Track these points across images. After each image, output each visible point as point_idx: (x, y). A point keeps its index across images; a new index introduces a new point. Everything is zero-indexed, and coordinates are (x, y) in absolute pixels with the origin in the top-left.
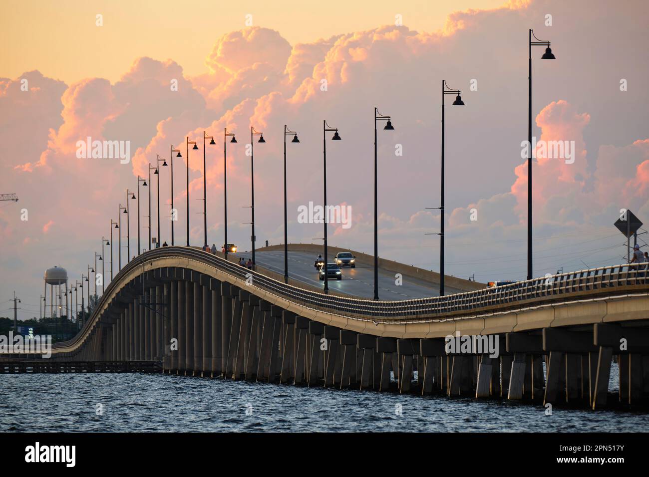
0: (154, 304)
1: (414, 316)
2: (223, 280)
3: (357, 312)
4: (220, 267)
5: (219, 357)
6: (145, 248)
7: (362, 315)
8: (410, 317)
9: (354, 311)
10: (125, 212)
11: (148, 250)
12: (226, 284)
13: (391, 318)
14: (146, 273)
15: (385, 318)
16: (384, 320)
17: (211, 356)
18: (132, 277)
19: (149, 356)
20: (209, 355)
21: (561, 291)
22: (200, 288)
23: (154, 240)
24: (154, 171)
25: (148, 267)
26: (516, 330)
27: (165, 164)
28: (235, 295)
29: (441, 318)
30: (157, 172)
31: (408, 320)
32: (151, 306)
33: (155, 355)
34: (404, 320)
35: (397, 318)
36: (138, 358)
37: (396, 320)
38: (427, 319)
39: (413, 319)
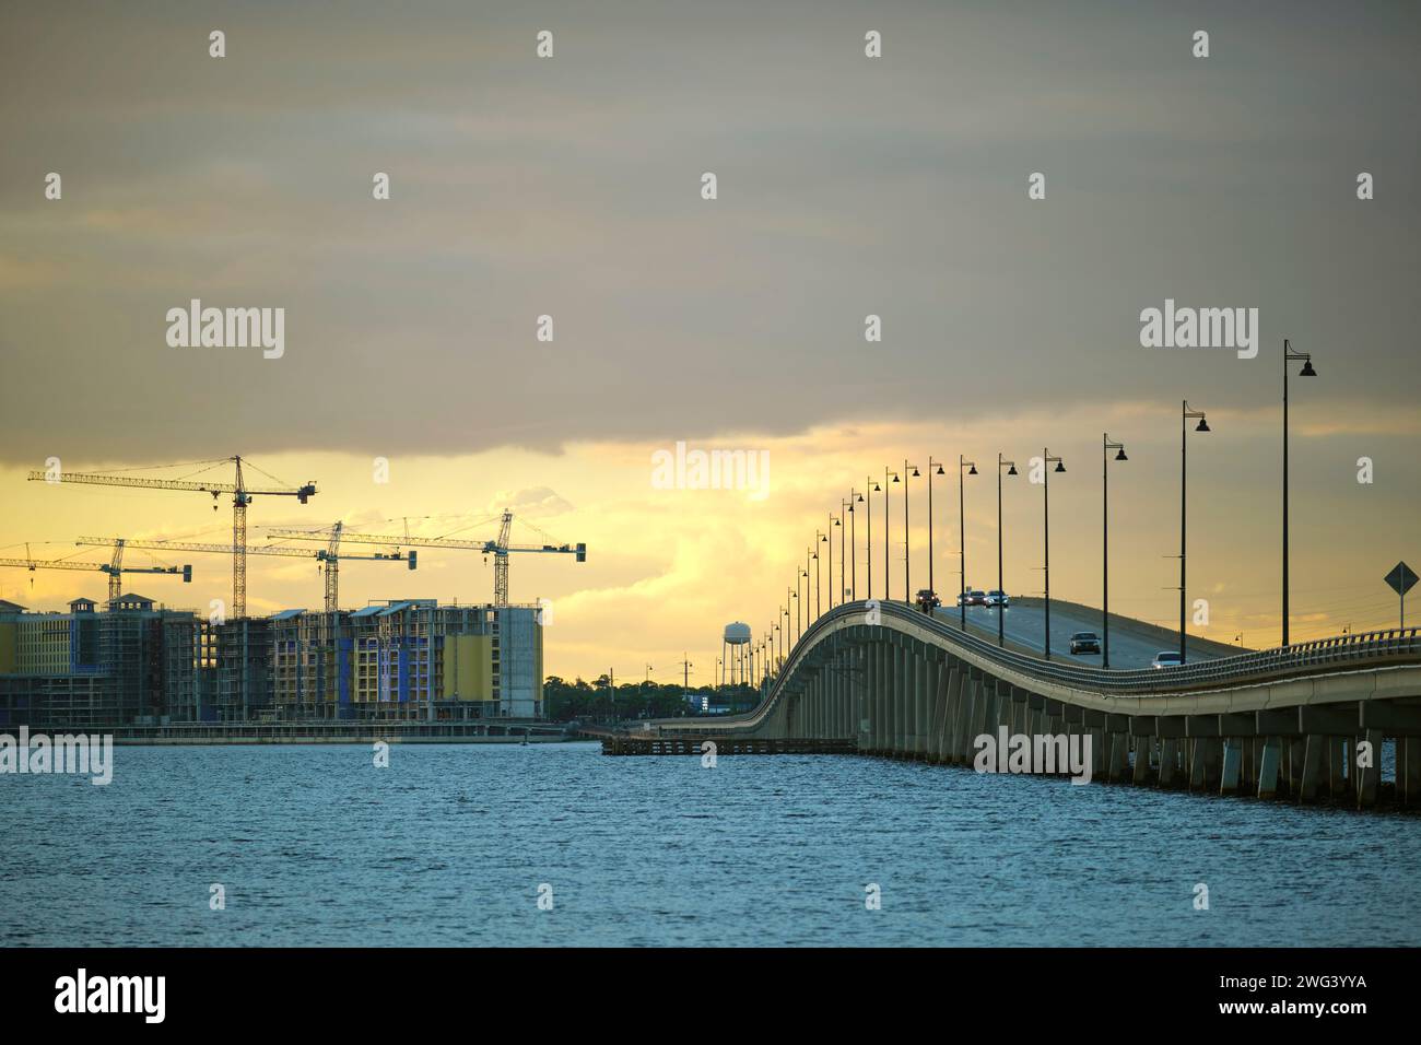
0: (849, 670)
1: (1149, 689)
2: (926, 642)
3: (1083, 683)
4: (922, 626)
5: (923, 735)
6: (837, 601)
7: (1088, 687)
8: (1144, 689)
9: (1079, 682)
10: (815, 557)
11: (840, 604)
12: (931, 646)
13: (1122, 690)
14: (837, 632)
15: (1114, 690)
16: (1114, 693)
17: (914, 734)
18: (821, 636)
19: (843, 732)
20: (912, 733)
21: (1320, 660)
22: (902, 651)
23: (849, 592)
24: (849, 507)
25: (840, 625)
26: (1268, 707)
27: (861, 499)
28: (941, 660)
29: (1181, 691)
30: (851, 509)
31: (1142, 693)
32: (845, 673)
33: (849, 731)
34: (1137, 693)
35: (1128, 690)
36: (830, 735)
37: (1129, 694)
38: (1164, 692)
39: (1148, 693)
